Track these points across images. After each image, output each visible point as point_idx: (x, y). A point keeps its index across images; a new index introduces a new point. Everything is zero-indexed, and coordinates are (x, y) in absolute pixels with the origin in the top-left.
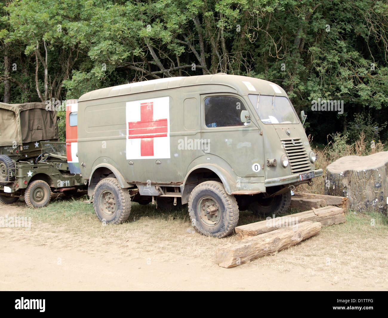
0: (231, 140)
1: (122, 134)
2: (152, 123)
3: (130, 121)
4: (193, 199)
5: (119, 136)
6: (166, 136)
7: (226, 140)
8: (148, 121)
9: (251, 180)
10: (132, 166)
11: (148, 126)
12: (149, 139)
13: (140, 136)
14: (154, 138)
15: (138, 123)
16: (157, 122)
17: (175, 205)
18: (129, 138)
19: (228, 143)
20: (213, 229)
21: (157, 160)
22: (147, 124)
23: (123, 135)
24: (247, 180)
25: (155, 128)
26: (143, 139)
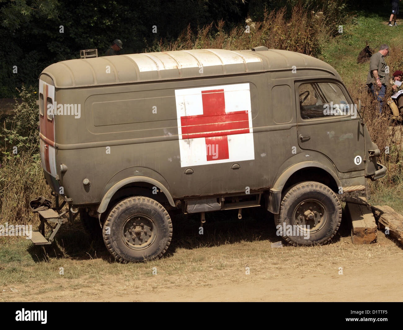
0: (333, 133)
1: (169, 133)
2: (224, 117)
3: (184, 115)
4: (290, 205)
5: (165, 136)
6: (248, 132)
7: (328, 133)
8: (216, 114)
9: (351, 175)
10: (190, 176)
11: (216, 121)
12: (220, 138)
13: (203, 134)
14: (228, 136)
15: (199, 117)
16: (231, 115)
17: (240, 218)
18: (183, 139)
19: (330, 136)
20: (316, 236)
21: (234, 163)
22: (215, 118)
23: (170, 135)
24: (349, 175)
25: (229, 123)
26: (210, 138)
